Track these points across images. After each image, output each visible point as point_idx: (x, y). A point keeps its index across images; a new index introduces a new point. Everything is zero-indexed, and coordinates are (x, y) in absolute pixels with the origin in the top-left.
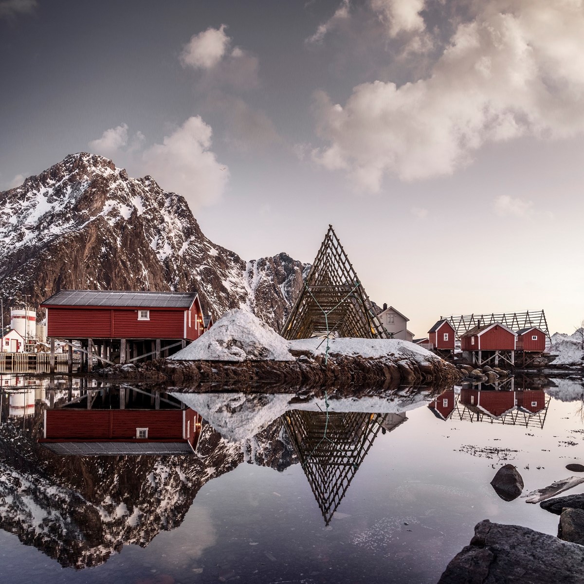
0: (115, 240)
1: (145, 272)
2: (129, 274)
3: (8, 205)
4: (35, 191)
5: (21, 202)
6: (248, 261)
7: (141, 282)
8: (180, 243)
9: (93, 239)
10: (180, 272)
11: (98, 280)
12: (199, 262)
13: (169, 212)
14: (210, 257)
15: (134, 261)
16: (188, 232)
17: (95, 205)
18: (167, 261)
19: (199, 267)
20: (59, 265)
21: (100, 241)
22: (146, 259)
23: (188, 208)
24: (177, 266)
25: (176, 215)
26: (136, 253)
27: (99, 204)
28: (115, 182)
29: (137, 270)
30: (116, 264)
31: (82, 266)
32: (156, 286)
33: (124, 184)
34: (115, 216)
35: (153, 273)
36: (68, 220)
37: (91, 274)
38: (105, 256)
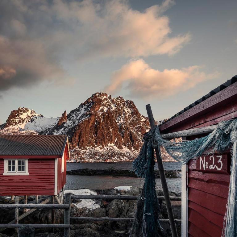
0: (100, 120)
1: (111, 130)
2: (104, 131)
3: (74, 114)
4: (82, 108)
5: (77, 112)
6: (159, 121)
7: (109, 133)
8: (130, 118)
9: (93, 120)
10: (125, 128)
11: (94, 134)
12: (137, 124)
13: (127, 107)
14: (141, 122)
15: (107, 126)
16: (133, 114)
17: (96, 109)
18: (121, 125)
19: (136, 126)
20: (80, 130)
21: (95, 121)
22: (112, 125)
23: (134, 105)
24: (125, 126)
25: (129, 108)
26: (108, 123)
27: (97, 108)
28: (106, 100)
29: (108, 129)
30: (100, 128)
31: (88, 129)
32: (115, 134)
33: (110, 101)
34: (102, 112)
35: (114, 130)
36: (87, 115)
37: (91, 132)
38: (96, 126)
